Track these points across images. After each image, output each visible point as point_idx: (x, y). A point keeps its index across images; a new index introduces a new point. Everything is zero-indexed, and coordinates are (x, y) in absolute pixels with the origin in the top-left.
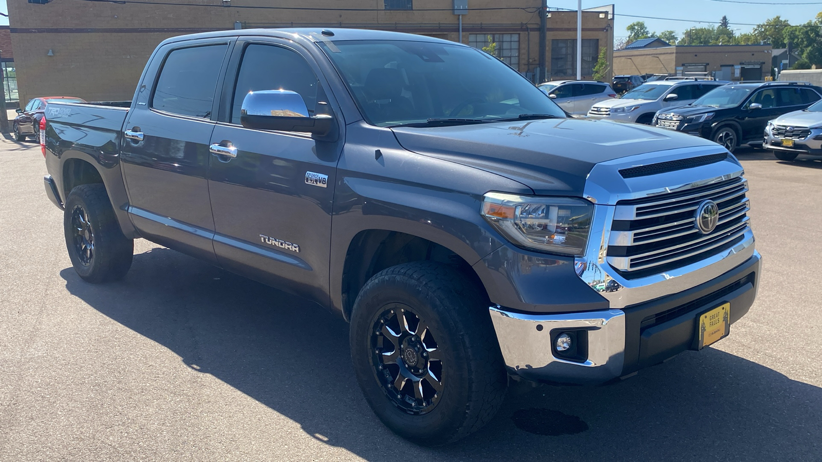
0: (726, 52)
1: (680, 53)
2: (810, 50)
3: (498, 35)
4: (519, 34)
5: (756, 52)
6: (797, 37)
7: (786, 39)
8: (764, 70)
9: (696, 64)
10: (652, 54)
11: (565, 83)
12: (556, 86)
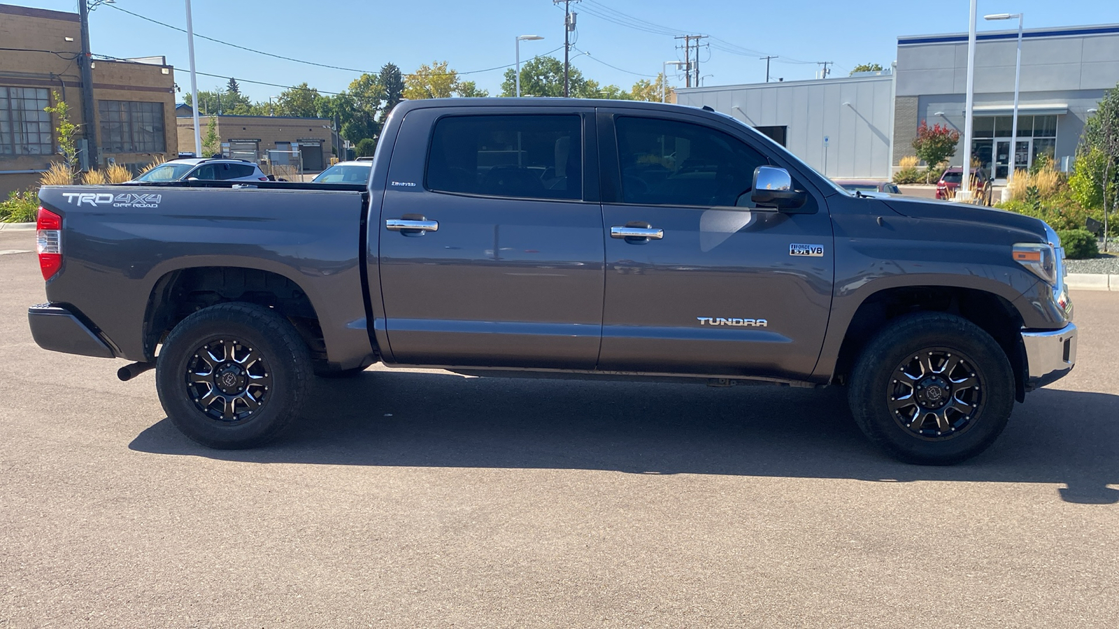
0: (280, 126)
1: (224, 125)
2: (347, 127)
3: (14, 89)
4: (49, 89)
5: (313, 126)
6: (331, 110)
7: (319, 111)
8: (324, 149)
9: (246, 140)
10: (184, 125)
11: (204, 162)
12: (194, 166)
